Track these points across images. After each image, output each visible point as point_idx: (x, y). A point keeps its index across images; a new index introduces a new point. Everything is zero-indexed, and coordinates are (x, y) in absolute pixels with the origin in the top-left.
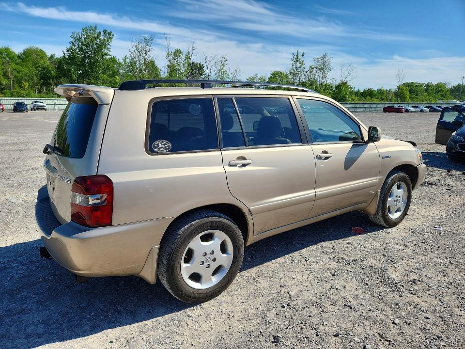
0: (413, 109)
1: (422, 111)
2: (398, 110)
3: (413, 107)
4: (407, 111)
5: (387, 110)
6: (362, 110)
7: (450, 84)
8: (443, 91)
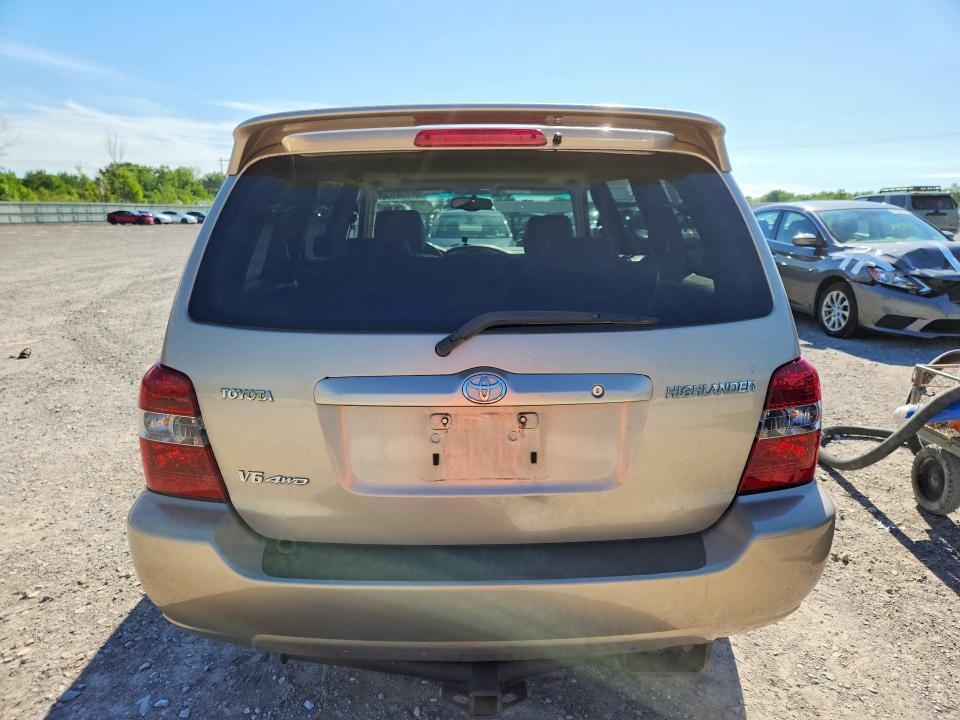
0: (167, 218)
1: (184, 221)
2: (141, 220)
3: (165, 213)
4: (158, 221)
5: (115, 218)
6: (33, 219)
7: (199, 172)
8: (192, 184)
